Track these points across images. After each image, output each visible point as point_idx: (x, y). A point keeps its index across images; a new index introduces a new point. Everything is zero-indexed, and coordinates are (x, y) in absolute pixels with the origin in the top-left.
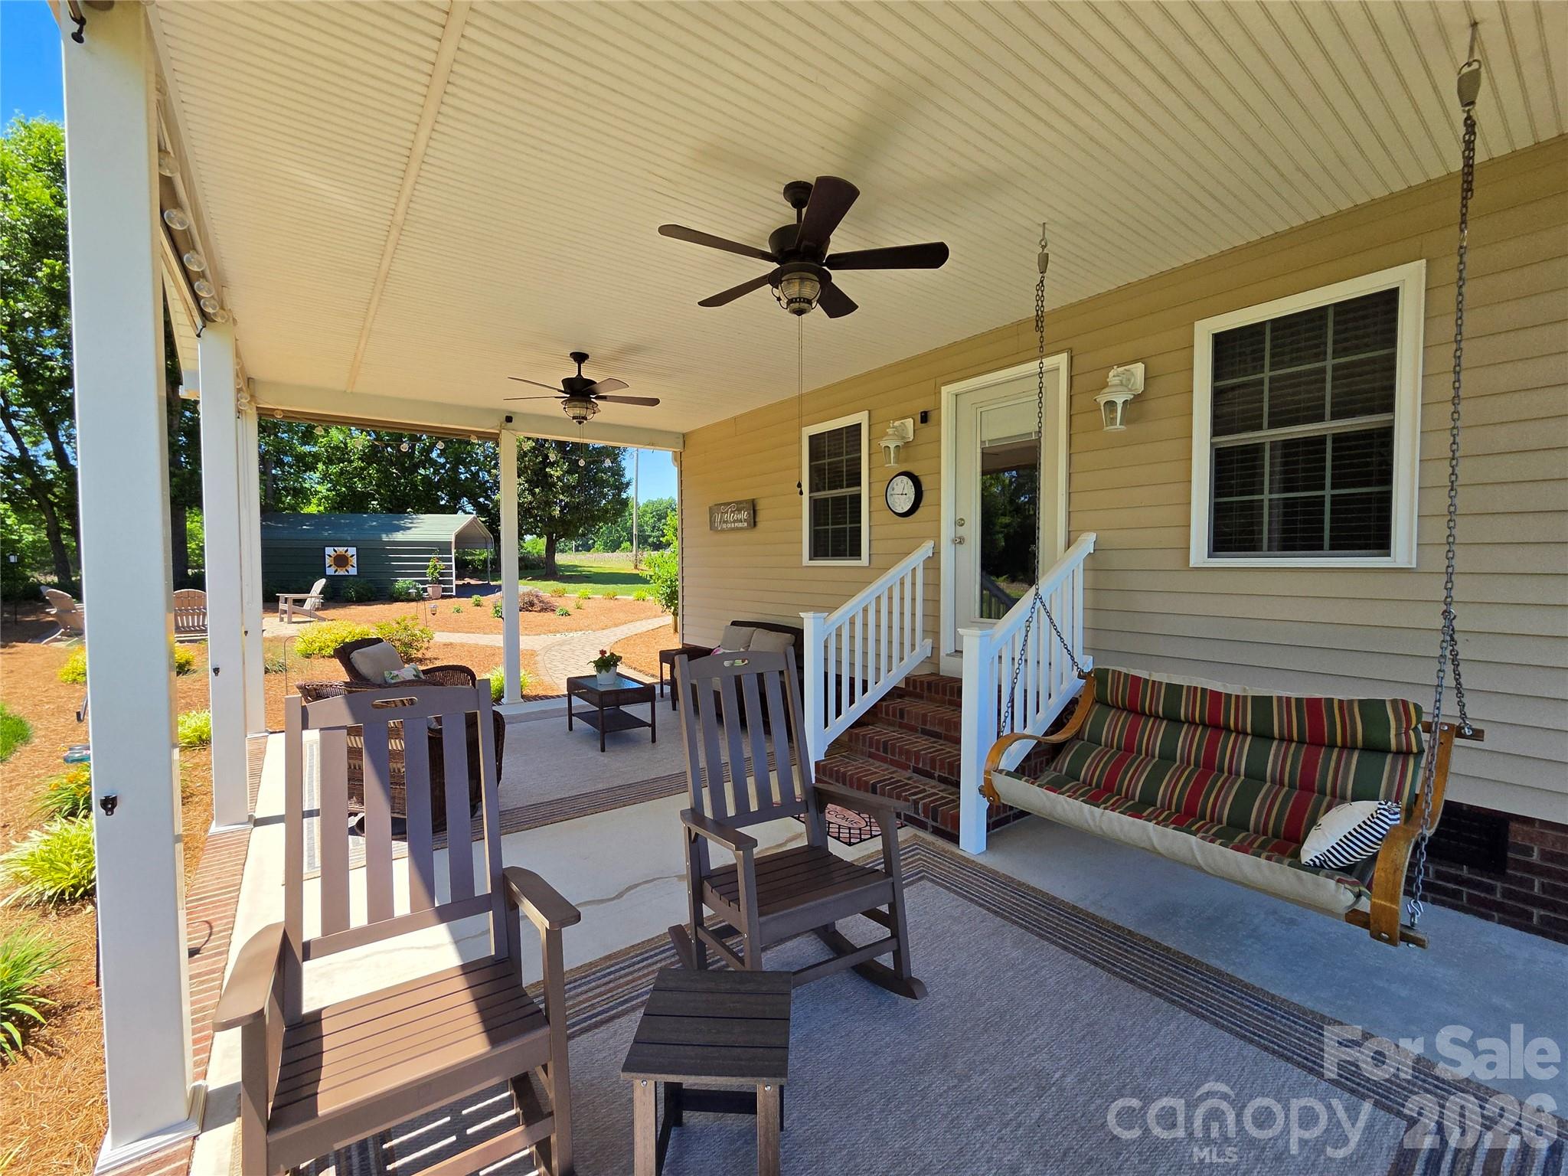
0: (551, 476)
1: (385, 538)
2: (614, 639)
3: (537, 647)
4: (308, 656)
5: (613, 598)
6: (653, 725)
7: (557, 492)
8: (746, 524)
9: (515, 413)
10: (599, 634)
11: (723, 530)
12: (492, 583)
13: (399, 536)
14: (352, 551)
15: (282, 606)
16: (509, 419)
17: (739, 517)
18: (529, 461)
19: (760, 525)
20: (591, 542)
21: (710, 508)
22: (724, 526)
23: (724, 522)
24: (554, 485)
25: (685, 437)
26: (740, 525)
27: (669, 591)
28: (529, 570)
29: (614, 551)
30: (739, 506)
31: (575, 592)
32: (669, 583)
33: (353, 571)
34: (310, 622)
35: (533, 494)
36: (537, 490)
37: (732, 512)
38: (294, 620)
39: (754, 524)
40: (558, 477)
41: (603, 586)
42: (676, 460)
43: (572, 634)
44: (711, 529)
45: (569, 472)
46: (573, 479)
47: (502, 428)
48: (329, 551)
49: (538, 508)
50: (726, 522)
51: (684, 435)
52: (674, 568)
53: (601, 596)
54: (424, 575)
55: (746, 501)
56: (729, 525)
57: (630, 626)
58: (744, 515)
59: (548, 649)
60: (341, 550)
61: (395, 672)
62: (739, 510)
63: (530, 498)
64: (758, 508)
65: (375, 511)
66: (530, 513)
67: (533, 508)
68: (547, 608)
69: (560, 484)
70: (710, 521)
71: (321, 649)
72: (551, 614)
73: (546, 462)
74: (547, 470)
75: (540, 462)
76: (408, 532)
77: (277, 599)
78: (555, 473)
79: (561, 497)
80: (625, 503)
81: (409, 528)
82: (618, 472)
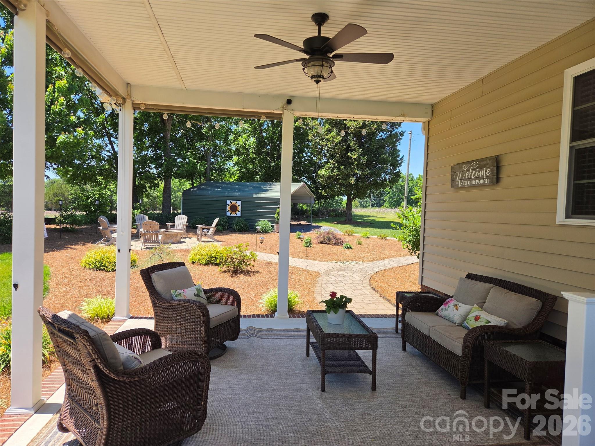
0: (351, 158)
1: (255, 196)
2: (376, 269)
3: (322, 271)
4: (193, 263)
5: (384, 238)
6: (373, 373)
7: (354, 169)
8: (487, 181)
9: (293, 97)
10: (367, 264)
11: (463, 188)
12: (313, 224)
13: (262, 195)
14: (239, 203)
15: (199, 232)
16: (289, 102)
17: (481, 174)
18: (338, 149)
19: (505, 180)
20: (382, 201)
21: (452, 168)
22: (465, 183)
23: (466, 179)
24: (352, 163)
25: (433, 107)
26: (482, 182)
27: (414, 239)
28: (337, 218)
29: (395, 207)
30: (481, 163)
31: (360, 232)
32: (414, 232)
33: (239, 214)
34: (211, 241)
35: (340, 170)
36: (342, 167)
37: (474, 169)
38: (203, 240)
39: (498, 180)
40: (355, 159)
41: (379, 230)
42: (424, 130)
43: (348, 263)
44: (452, 187)
45: (363, 155)
46: (364, 159)
47: (284, 108)
48: (228, 202)
49: (342, 179)
50: (467, 180)
51: (433, 106)
52: (419, 221)
53: (376, 237)
54: (273, 218)
55: (490, 158)
56: (470, 183)
57: (391, 260)
58: (486, 172)
59: (328, 273)
60: (234, 202)
61: (180, 291)
62: (481, 167)
63: (337, 172)
64: (502, 164)
65: (257, 181)
66: (338, 181)
67: (340, 179)
68: (338, 242)
69: (356, 163)
70: (452, 179)
71: (199, 260)
72: (340, 247)
73: (349, 149)
74: (349, 154)
75: (345, 149)
76: (267, 192)
77: (196, 228)
78: (353, 156)
79: (356, 171)
80: (398, 175)
81: (268, 190)
82: (394, 154)
